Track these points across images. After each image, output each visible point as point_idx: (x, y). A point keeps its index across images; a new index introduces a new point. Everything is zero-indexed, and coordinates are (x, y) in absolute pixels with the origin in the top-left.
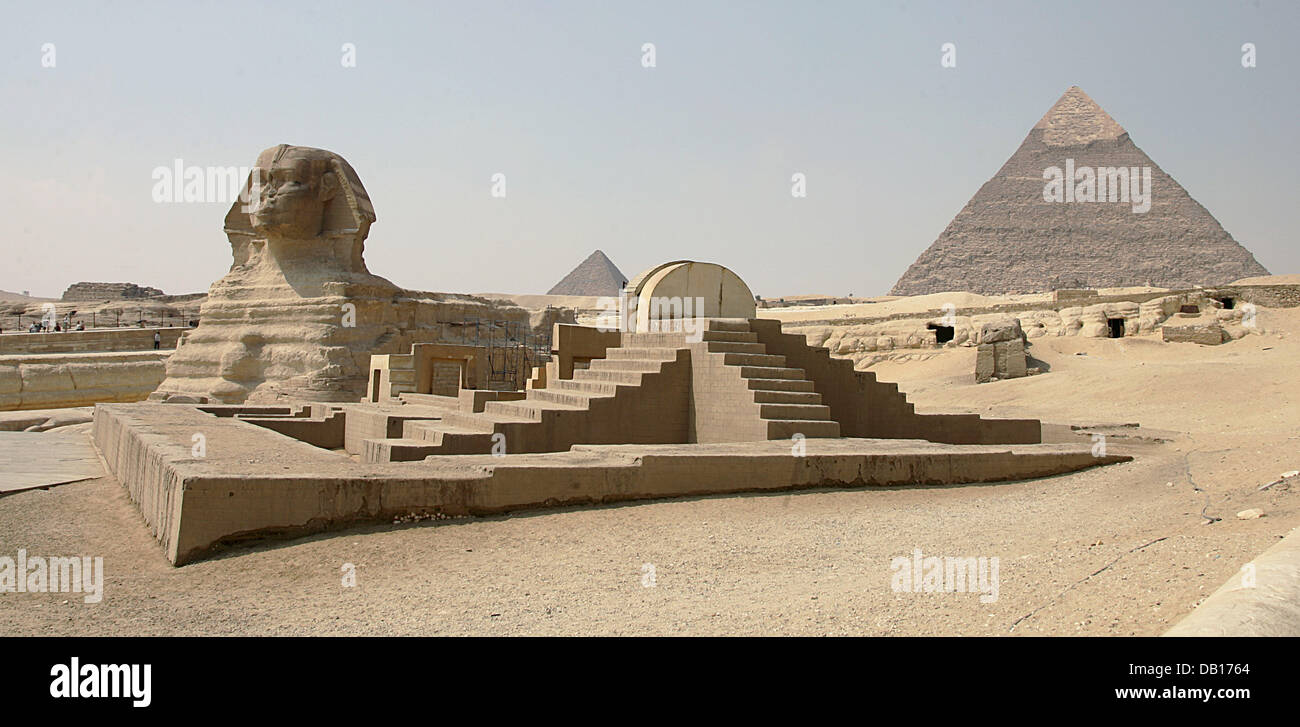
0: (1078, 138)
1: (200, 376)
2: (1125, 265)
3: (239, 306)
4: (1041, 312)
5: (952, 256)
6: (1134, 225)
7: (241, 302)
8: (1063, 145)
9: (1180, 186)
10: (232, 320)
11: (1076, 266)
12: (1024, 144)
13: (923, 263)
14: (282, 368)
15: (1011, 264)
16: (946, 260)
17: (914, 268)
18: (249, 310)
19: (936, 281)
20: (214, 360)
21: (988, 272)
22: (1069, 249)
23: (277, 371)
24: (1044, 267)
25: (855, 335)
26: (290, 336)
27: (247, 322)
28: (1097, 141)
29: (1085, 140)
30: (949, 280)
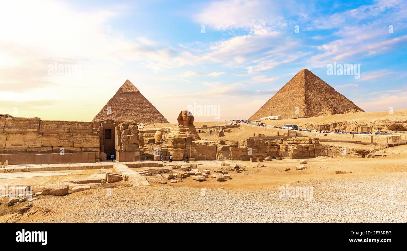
0: (130, 91)
6: (142, 109)
8: (127, 92)
29: (131, 91)
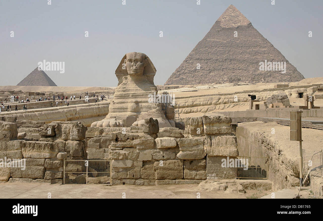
0: (233, 25)
1: (122, 112)
2: (251, 72)
3: (128, 94)
4: (279, 91)
5: (188, 69)
7: (128, 93)
8: (228, 27)
9: (270, 43)
10: (126, 97)
11: (233, 73)
12: (213, 27)
13: (177, 72)
14: (145, 109)
15: (210, 72)
16: (186, 71)
17: (174, 74)
18: (131, 95)
19: (183, 79)
20: (126, 108)
21: (202, 75)
22: (231, 66)
23: (144, 110)
24: (222, 73)
25: (228, 98)
26: (146, 101)
27: (131, 98)
28: (240, 26)
29: (236, 26)
30: (187, 78)
